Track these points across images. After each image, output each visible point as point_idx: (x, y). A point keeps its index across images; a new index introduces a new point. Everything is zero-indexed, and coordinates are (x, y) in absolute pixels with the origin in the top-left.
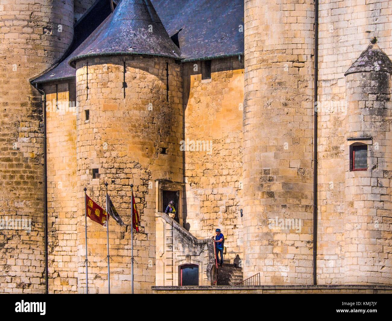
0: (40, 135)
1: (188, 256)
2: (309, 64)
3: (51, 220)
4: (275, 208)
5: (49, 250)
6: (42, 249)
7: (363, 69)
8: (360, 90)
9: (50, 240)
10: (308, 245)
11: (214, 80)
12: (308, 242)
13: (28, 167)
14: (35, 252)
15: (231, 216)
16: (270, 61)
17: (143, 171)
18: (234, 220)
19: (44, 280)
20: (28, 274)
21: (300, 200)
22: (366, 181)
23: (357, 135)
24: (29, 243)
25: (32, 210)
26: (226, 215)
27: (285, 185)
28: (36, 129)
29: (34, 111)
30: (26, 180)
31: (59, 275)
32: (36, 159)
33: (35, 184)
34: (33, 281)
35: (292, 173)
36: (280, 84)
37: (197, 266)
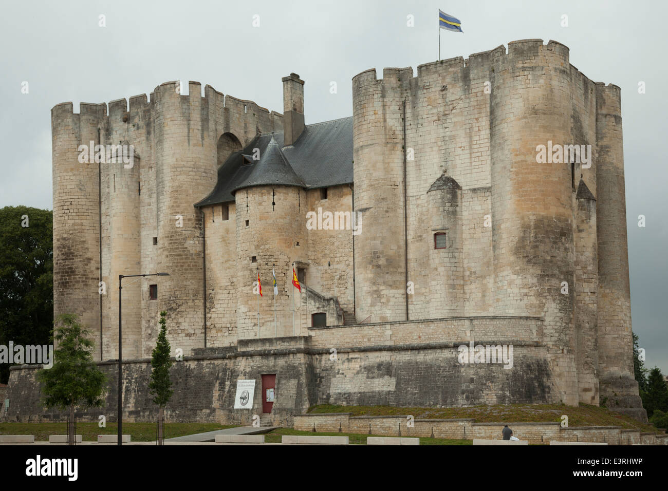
0: (201, 239)
1: (318, 308)
2: (401, 187)
3: (209, 292)
4: (382, 275)
5: (207, 311)
6: (202, 310)
7: (442, 188)
8: (440, 200)
9: (208, 305)
10: (403, 296)
11: (330, 199)
12: (403, 294)
13: (193, 259)
14: (198, 313)
15: (343, 282)
16: (376, 186)
17: (286, 257)
18: (346, 284)
19: (203, 331)
20: (193, 327)
21: (397, 269)
22: (446, 255)
23: (440, 227)
24: (194, 308)
25: (196, 287)
26: (340, 282)
27: (387, 260)
28: (199, 235)
29: (197, 224)
30: (192, 267)
31: (215, 327)
32: (198, 254)
33: (198, 270)
34: (196, 331)
35: (391, 253)
36: (383, 199)
37: (326, 314)
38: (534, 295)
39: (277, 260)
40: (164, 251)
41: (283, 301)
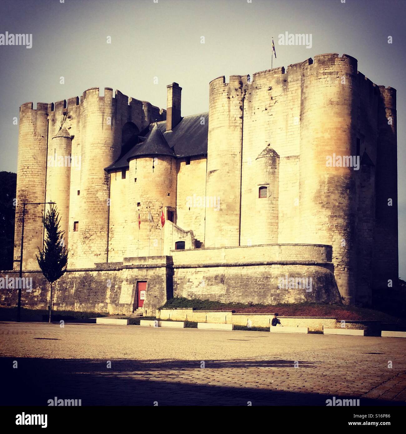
0: (107, 191)
1: (180, 238)
2: (239, 156)
3: (110, 227)
4: (223, 216)
5: (109, 239)
6: (106, 239)
7: (266, 156)
8: (264, 164)
9: (110, 235)
10: (237, 230)
11: (191, 165)
12: (237, 229)
13: (102, 205)
14: (103, 240)
15: (198, 220)
16: (222, 155)
17: (160, 203)
18: (200, 222)
19: (106, 252)
20: (100, 250)
21: (234, 212)
22: (267, 202)
23: (263, 183)
24: (101, 237)
25: (103, 223)
26: (196, 220)
27: (227, 205)
28: (106, 189)
29: (105, 182)
30: (100, 210)
31: (114, 250)
32: (105, 201)
33: (104, 212)
34: (101, 253)
35: (230, 201)
36: (226, 164)
37: (184, 242)
38: (326, 230)
39: (154, 205)
40: (83, 199)
41: (157, 233)
